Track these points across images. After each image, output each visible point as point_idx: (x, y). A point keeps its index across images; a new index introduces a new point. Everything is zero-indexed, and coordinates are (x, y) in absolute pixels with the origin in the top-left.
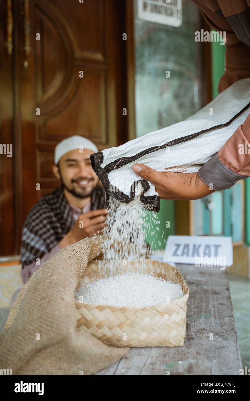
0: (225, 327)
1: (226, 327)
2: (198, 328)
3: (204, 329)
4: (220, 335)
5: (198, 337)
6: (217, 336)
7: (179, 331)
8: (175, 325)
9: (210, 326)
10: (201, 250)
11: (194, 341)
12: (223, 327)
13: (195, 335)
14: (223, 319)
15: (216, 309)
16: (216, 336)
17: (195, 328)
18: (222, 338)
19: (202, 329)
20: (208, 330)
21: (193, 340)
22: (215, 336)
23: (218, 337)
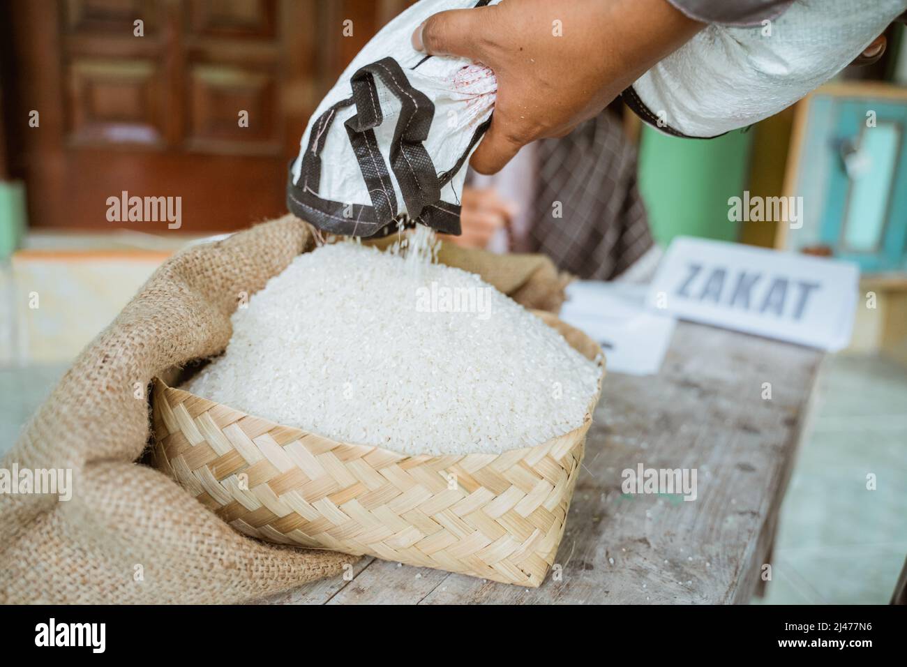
0: (713, 547)
1: (714, 549)
2: (627, 533)
3: (644, 541)
4: (681, 571)
5: (609, 562)
6: (669, 574)
7: (528, 543)
8: (513, 524)
9: (668, 534)
10: (759, 293)
11: (588, 576)
12: (707, 547)
13: (604, 556)
14: (724, 516)
15: (718, 481)
16: (668, 571)
17: (618, 534)
18: (680, 583)
19: (636, 538)
20: (653, 546)
21: (590, 572)
22: (664, 572)
23: (671, 578)
